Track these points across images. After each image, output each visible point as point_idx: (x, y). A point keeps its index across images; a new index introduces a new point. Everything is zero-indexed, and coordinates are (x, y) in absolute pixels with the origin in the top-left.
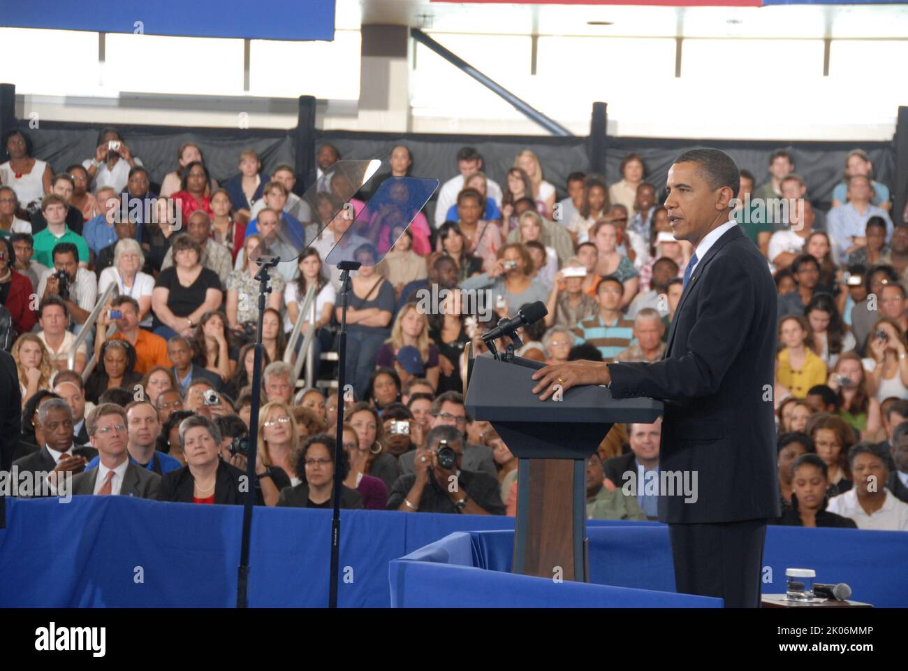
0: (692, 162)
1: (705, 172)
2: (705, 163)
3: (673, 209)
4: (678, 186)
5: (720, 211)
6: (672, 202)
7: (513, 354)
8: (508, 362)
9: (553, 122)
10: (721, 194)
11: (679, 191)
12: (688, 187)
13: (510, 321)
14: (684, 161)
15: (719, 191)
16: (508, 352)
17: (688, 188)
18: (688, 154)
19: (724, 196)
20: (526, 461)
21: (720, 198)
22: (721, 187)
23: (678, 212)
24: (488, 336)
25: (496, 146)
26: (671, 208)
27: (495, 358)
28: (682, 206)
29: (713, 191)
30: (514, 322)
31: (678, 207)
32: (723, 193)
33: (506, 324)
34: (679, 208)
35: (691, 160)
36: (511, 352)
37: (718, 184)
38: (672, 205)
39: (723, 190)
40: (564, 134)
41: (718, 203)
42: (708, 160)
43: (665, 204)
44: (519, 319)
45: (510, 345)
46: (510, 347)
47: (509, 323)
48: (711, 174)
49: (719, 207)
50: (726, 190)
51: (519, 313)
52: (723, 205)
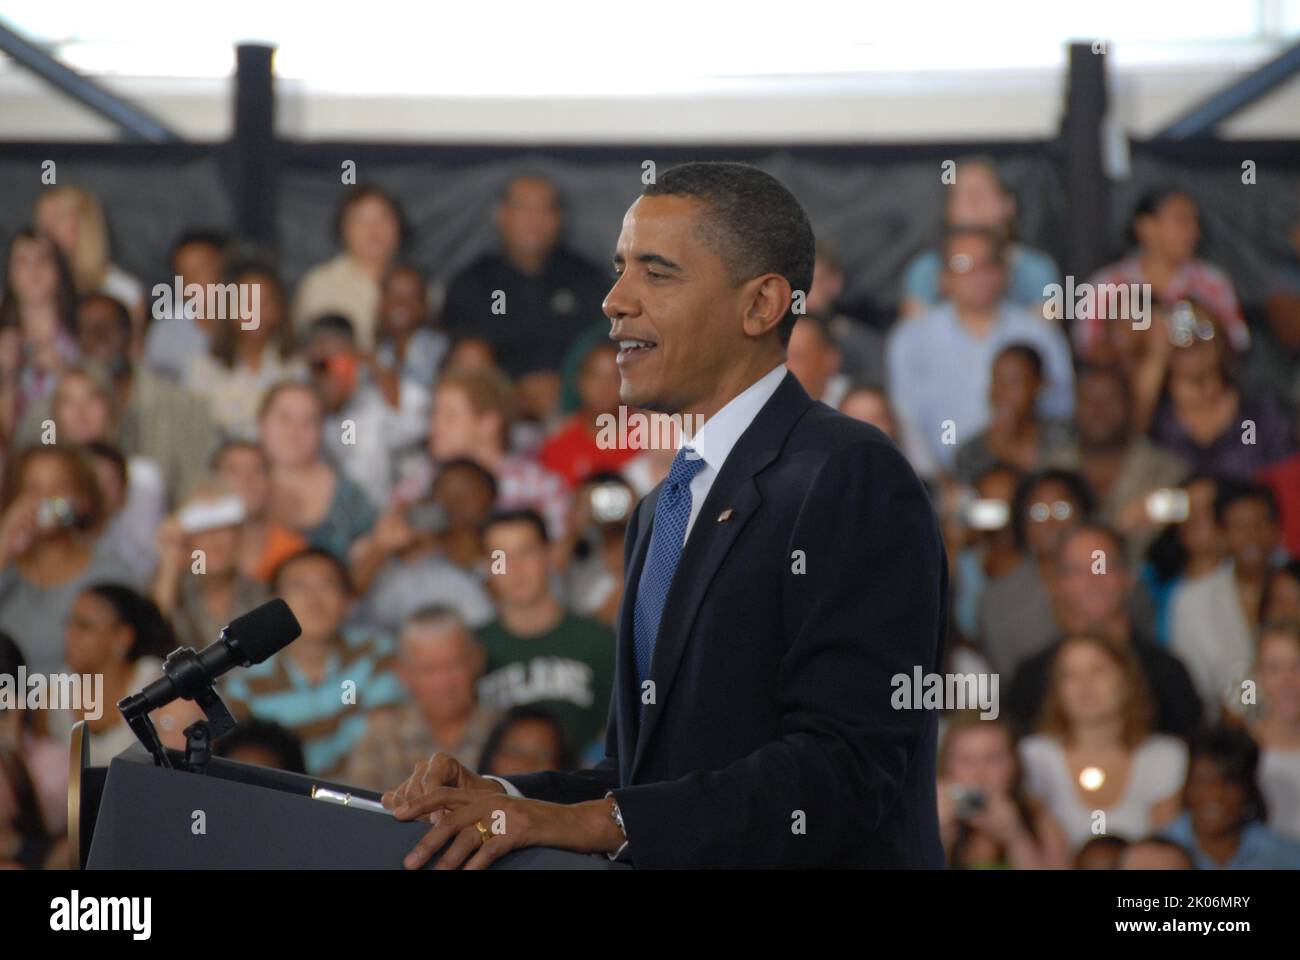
0: (689, 196)
1: (719, 231)
2: (725, 206)
3: (626, 318)
4: (646, 259)
5: (755, 338)
6: (624, 299)
8: (193, 771)
10: (760, 294)
11: (643, 274)
12: (672, 265)
13: (199, 658)
14: (668, 192)
15: (753, 285)
16: (194, 744)
17: (670, 271)
18: (682, 174)
19: (766, 299)
21: (755, 305)
22: (760, 275)
23: (641, 326)
26: (621, 315)
27: (158, 763)
28: (655, 312)
29: (740, 283)
30: (209, 659)
31: (639, 314)
32: (765, 290)
33: (187, 666)
34: (644, 315)
35: (692, 191)
36: (202, 744)
37: (751, 268)
38: (624, 308)
39: (766, 283)
40: (151, 134)
41: (750, 315)
42: (734, 198)
43: (604, 305)
44: (223, 650)
45: (198, 725)
46: (199, 732)
47: (196, 663)
48: (737, 238)
49: (752, 327)
50: (773, 283)
51: (222, 635)
52: (763, 322)
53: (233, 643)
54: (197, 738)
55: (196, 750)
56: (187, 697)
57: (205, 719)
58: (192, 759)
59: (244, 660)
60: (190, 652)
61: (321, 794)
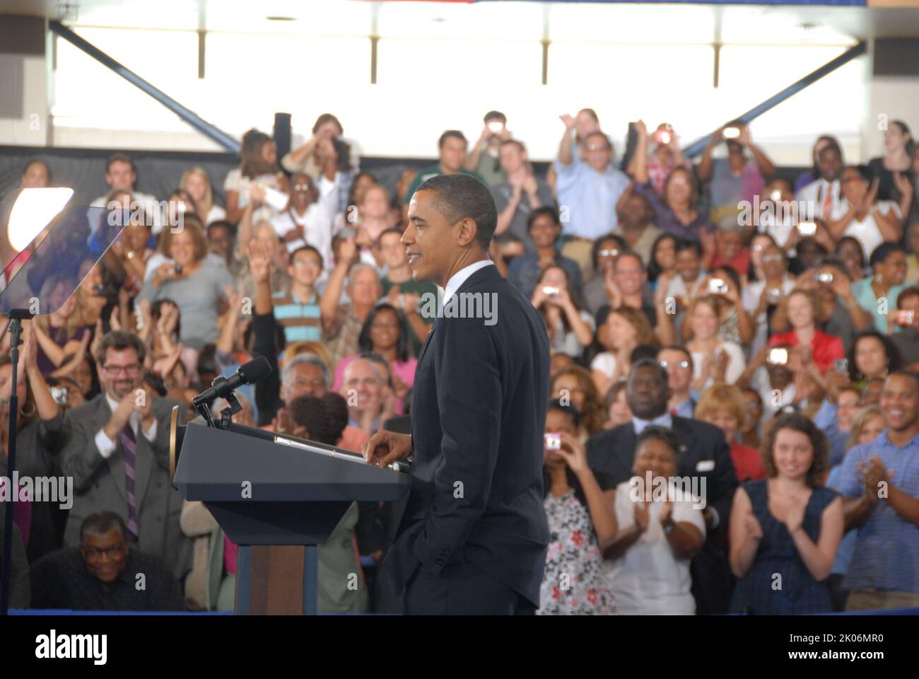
0: (430, 190)
1: (442, 203)
2: (444, 192)
3: (410, 245)
4: (416, 219)
5: (463, 247)
6: (409, 237)
7: (230, 421)
8: (224, 429)
9: (227, 136)
10: (464, 228)
11: (414, 225)
12: (424, 220)
13: (227, 380)
14: (422, 189)
15: (460, 224)
16: (225, 417)
17: (422, 223)
19: (466, 229)
20: (248, 548)
21: (462, 232)
22: (462, 220)
24: (199, 400)
25: (158, 164)
26: (408, 244)
27: (209, 425)
28: (421, 241)
29: (452, 225)
30: (232, 381)
31: (414, 243)
32: (466, 226)
33: (222, 384)
34: (416, 243)
35: (431, 187)
36: (228, 417)
37: (458, 216)
38: (408, 241)
39: (465, 222)
42: (449, 187)
44: (238, 378)
45: (227, 409)
46: (227, 412)
47: (226, 383)
48: (449, 205)
49: (462, 243)
50: (468, 222)
51: (237, 371)
52: (466, 240)
53: (242, 374)
54: (226, 415)
55: (225, 420)
56: (222, 397)
57: (230, 407)
58: (224, 423)
59: (247, 381)
60: (224, 378)
61: (279, 440)
